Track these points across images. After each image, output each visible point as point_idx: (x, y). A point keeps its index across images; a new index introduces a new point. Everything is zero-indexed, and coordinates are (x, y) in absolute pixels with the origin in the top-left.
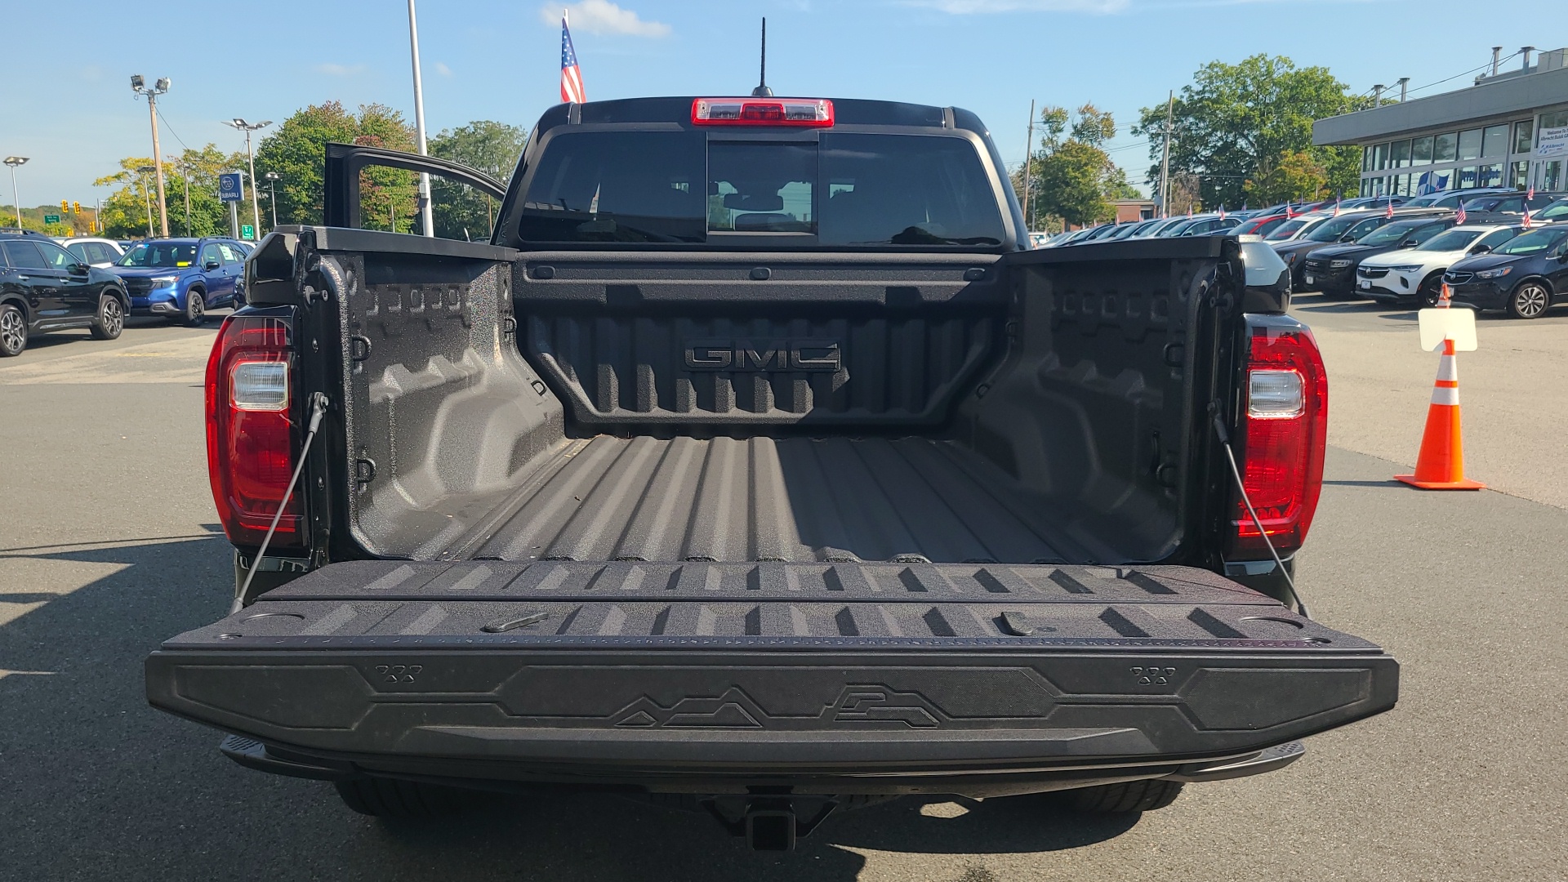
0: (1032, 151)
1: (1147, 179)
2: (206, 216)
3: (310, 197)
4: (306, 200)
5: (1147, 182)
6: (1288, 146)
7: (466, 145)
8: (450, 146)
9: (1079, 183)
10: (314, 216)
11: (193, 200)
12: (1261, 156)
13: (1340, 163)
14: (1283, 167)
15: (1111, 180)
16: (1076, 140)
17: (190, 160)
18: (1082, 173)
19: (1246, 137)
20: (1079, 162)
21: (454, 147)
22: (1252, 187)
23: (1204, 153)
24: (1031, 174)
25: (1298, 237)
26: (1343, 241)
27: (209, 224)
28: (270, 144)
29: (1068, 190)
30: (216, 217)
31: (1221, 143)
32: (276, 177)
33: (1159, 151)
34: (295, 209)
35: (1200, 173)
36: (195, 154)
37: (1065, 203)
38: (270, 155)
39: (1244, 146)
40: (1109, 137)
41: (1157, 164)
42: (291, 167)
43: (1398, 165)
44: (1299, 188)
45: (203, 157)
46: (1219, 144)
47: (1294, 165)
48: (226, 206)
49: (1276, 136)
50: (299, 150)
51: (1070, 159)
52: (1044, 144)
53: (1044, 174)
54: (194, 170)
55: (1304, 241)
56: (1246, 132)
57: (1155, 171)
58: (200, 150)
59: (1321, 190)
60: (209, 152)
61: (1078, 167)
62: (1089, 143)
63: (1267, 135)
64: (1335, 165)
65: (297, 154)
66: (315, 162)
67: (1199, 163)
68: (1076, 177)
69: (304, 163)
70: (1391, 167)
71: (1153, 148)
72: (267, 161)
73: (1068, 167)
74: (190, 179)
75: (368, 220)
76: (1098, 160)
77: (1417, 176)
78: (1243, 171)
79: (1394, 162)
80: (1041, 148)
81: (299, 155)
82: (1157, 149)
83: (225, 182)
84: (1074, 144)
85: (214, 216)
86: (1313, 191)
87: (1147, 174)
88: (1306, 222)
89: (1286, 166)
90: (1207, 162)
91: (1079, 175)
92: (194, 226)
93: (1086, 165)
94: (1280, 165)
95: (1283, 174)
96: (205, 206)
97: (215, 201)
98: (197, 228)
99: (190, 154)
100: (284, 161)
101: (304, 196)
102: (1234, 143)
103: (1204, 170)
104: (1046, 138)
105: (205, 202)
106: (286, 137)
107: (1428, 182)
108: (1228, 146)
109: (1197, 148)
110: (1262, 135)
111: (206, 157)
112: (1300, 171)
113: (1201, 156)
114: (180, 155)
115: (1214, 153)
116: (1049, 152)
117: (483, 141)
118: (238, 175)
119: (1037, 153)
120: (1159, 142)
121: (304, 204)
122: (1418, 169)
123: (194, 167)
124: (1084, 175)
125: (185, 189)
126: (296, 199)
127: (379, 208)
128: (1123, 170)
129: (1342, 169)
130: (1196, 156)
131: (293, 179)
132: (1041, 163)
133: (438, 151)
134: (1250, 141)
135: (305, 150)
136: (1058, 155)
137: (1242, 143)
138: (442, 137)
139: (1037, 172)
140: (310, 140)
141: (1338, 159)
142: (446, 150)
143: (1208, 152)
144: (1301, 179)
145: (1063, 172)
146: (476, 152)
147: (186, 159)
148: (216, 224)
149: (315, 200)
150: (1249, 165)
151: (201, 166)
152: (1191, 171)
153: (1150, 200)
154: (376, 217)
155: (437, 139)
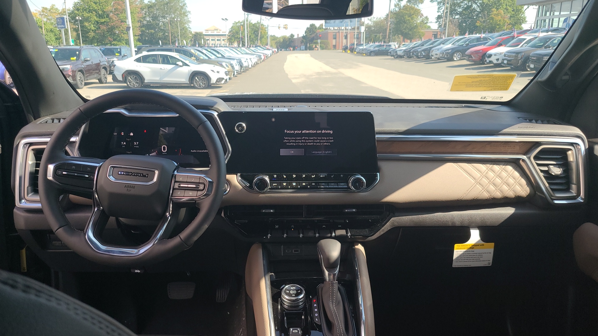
0: (391, 9)
1: (436, 21)
2: (52, 35)
3: (95, 27)
4: (93, 28)
5: (436, 22)
6: (494, 7)
7: (160, 5)
8: (153, 6)
9: (410, 22)
10: (97, 35)
11: (46, 28)
12: (482, 11)
13: (513, 14)
14: (493, 16)
15: (422, 21)
16: (408, 4)
17: (45, 12)
18: (412, 18)
19: (476, 3)
20: (411, 13)
21: (155, 6)
22: (480, 24)
23: (459, 10)
24: (390, 18)
25: (522, 46)
26: (546, 48)
27: (54, 39)
28: (77, 4)
29: (405, 25)
30: (56, 36)
31: (466, 6)
32: (80, 18)
33: (441, 9)
34: (89, 32)
35: (457, 18)
36: (46, 9)
37: (404, 31)
38: (78, 10)
39: (476, 7)
40: (422, 3)
41: (440, 14)
42: (86, 15)
43: (553, 14)
44: (498, 25)
45: (50, 10)
46: (465, 6)
47: (497, 15)
48: (60, 31)
49: (489, 3)
50: (89, 7)
51: (407, 12)
52: (395, 6)
53: (396, 18)
54: (47, 16)
55: (526, 48)
56: (476, 2)
57: (439, 17)
58: (49, 7)
59: (508, 25)
60: (52, 8)
61: (410, 15)
62: (413, 5)
63: (485, 2)
64: (512, 15)
65: (89, 9)
66: (96, 12)
67: (457, 14)
68: (409, 20)
69: (92, 13)
70: (550, 14)
71: (439, 8)
72: (76, 12)
73: (405, 15)
74: (45, 20)
75: (119, 37)
76: (418, 13)
77: (562, 19)
78: (475, 18)
79: (552, 13)
80: (394, 8)
81: (90, 10)
82: (440, 8)
83: (58, 21)
84: (408, 5)
85: (55, 35)
86: (504, 26)
87: (436, 19)
88: (526, 39)
89: (494, 15)
90: (460, 14)
91: (410, 19)
92: (47, 40)
93: (413, 14)
94: (492, 15)
95: (492, 19)
96: (51, 31)
97: (55, 28)
98: (48, 40)
99: (44, 9)
100: (83, 12)
101: (93, 26)
102: (472, 6)
103: (459, 17)
104: (396, 3)
105: (51, 29)
106: (84, 2)
107: (568, 22)
108: (469, 7)
109: (456, 8)
110: (483, 3)
111: (52, 10)
112: (499, 18)
113: (458, 11)
114: (40, 9)
115: (463, 10)
116: (397, 9)
117: (167, 4)
118: (64, 18)
119: (392, 10)
120: (441, 5)
121: (93, 30)
122: (563, 16)
123: (46, 14)
124: (412, 19)
125: (42, 24)
126: (89, 28)
127: (124, 32)
128: (428, 17)
129: (514, 17)
130: (456, 11)
131: (87, 19)
132: (395, 13)
133: (149, 8)
134: (478, 6)
135: (92, 7)
136: (402, 11)
137: (474, 6)
138: (150, 2)
139: (392, 18)
140: (94, 3)
141: (513, 13)
142: (152, 8)
143: (461, 10)
144: (500, 21)
145: (404, 17)
146: (164, 8)
147: (43, 11)
148: (56, 39)
149: (97, 29)
150: (477, 15)
151: (49, 14)
152: (454, 17)
153: (437, 30)
154: (123, 36)
155: (148, 3)
